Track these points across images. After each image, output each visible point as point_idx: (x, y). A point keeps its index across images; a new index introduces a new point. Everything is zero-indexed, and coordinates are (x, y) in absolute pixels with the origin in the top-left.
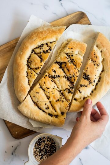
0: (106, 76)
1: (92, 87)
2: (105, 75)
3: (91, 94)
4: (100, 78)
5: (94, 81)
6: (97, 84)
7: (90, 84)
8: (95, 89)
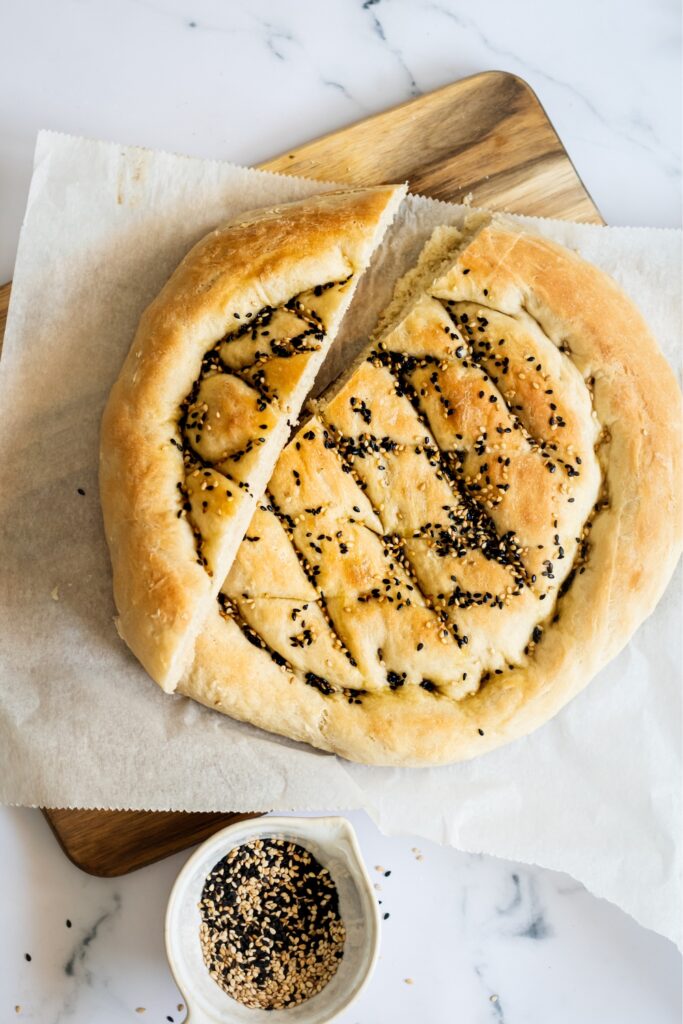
0: (624, 538)
1: (533, 608)
2: (619, 527)
3: (526, 651)
4: (585, 547)
5: (544, 568)
6: (566, 586)
7: (524, 590)
8: (556, 617)
